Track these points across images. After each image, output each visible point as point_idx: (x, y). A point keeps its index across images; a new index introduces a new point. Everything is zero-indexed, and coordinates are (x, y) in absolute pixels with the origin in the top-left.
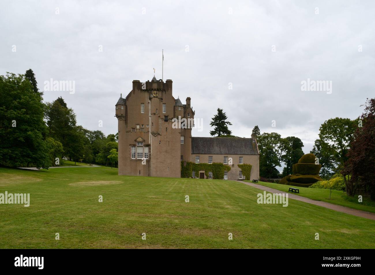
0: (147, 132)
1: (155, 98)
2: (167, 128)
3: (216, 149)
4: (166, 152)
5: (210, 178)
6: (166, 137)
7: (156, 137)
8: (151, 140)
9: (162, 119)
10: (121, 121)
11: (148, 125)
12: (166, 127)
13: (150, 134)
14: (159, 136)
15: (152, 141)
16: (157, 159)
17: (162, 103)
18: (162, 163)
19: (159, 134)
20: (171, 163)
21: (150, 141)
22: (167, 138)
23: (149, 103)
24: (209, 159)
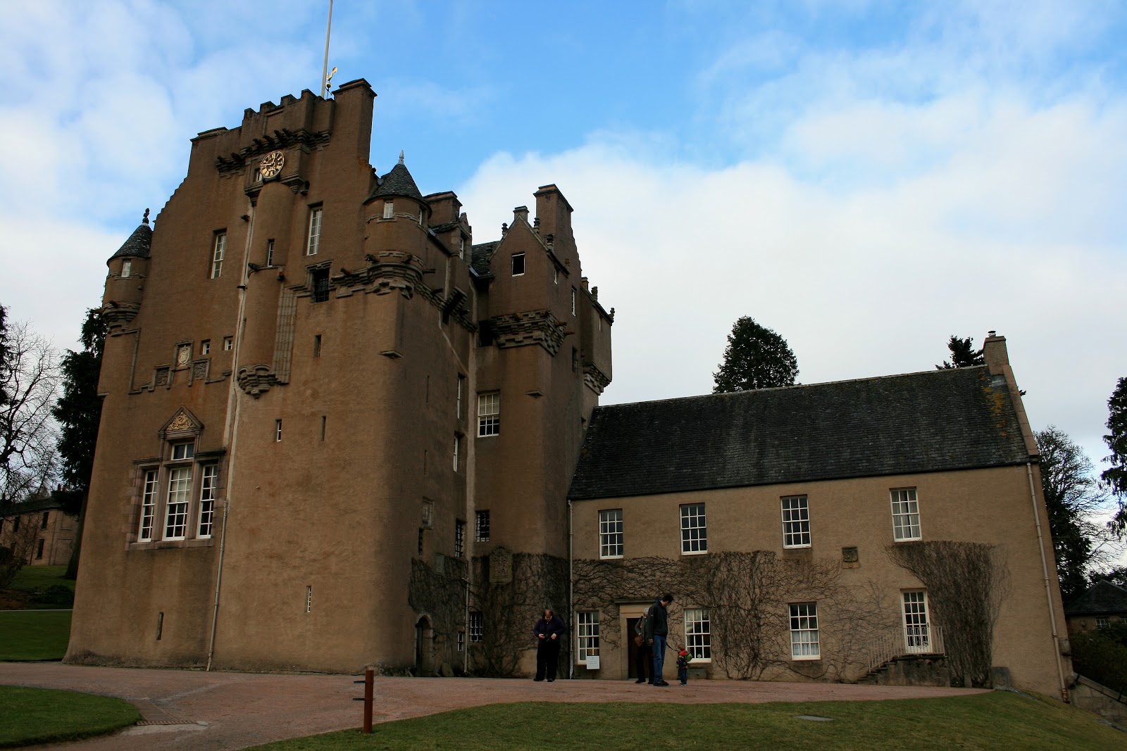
0: (219, 377)
1: (269, 185)
2: (319, 338)
3: (736, 453)
4: (306, 483)
5: (699, 651)
6: (309, 392)
7: (264, 397)
8: (233, 419)
9: (297, 289)
10: (118, 340)
11: (230, 338)
12: (318, 330)
13: (234, 386)
14: (277, 389)
15: (242, 424)
16: (253, 532)
17: (302, 206)
18: (279, 557)
19: (273, 381)
20: (327, 555)
21: (232, 426)
22: (315, 395)
23: (246, 218)
24: (685, 523)
